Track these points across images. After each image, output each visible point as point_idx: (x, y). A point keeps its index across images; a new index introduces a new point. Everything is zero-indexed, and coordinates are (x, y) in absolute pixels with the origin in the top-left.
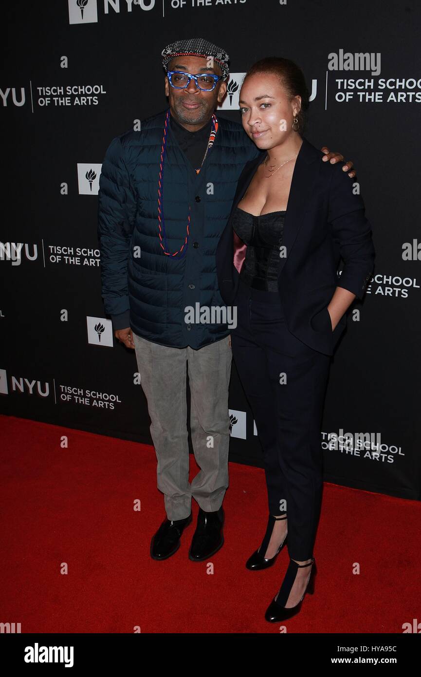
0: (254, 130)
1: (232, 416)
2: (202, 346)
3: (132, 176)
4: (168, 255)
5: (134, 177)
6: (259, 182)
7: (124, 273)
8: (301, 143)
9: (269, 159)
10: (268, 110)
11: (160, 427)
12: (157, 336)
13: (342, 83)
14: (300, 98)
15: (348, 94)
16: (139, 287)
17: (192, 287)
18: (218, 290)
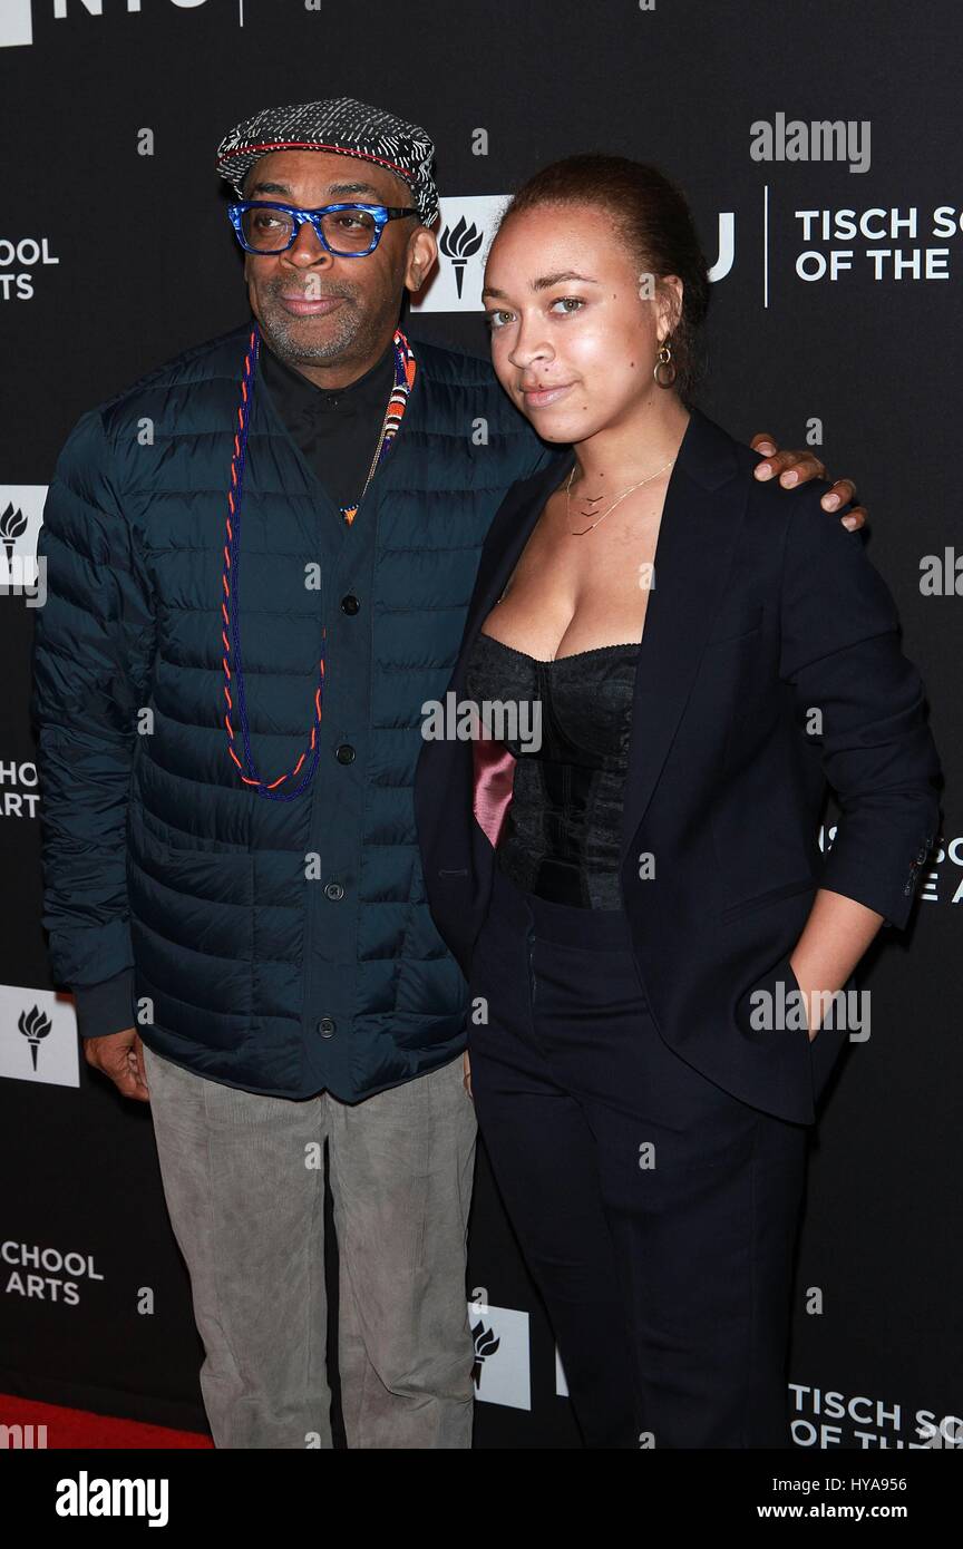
0: (530, 380)
1: (480, 1327)
2: (372, 1091)
3: (138, 532)
4: (255, 786)
5: (145, 537)
6: (551, 550)
7: (115, 848)
8: (682, 422)
9: (582, 476)
10: (578, 319)
11: (235, 1373)
12: (220, 1057)
13: (816, 224)
14: (680, 282)
15: (835, 255)
16: (165, 895)
17: (334, 891)
18: (421, 902)
